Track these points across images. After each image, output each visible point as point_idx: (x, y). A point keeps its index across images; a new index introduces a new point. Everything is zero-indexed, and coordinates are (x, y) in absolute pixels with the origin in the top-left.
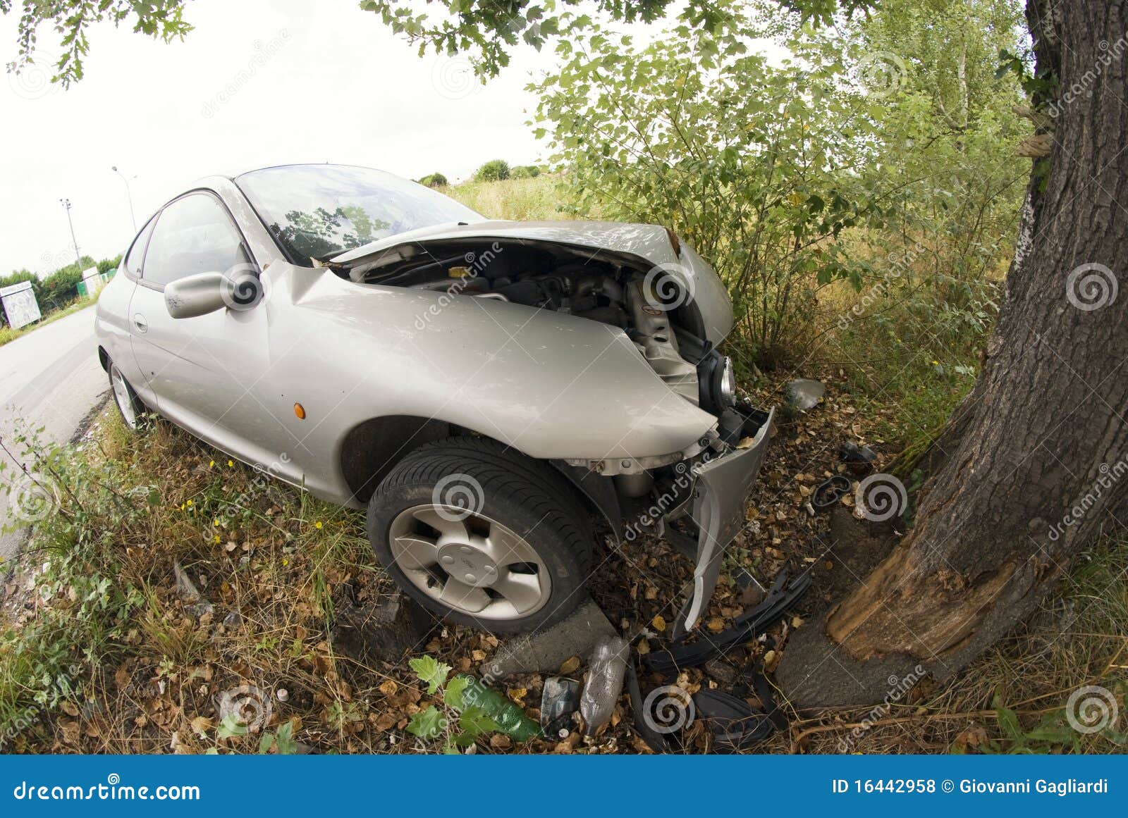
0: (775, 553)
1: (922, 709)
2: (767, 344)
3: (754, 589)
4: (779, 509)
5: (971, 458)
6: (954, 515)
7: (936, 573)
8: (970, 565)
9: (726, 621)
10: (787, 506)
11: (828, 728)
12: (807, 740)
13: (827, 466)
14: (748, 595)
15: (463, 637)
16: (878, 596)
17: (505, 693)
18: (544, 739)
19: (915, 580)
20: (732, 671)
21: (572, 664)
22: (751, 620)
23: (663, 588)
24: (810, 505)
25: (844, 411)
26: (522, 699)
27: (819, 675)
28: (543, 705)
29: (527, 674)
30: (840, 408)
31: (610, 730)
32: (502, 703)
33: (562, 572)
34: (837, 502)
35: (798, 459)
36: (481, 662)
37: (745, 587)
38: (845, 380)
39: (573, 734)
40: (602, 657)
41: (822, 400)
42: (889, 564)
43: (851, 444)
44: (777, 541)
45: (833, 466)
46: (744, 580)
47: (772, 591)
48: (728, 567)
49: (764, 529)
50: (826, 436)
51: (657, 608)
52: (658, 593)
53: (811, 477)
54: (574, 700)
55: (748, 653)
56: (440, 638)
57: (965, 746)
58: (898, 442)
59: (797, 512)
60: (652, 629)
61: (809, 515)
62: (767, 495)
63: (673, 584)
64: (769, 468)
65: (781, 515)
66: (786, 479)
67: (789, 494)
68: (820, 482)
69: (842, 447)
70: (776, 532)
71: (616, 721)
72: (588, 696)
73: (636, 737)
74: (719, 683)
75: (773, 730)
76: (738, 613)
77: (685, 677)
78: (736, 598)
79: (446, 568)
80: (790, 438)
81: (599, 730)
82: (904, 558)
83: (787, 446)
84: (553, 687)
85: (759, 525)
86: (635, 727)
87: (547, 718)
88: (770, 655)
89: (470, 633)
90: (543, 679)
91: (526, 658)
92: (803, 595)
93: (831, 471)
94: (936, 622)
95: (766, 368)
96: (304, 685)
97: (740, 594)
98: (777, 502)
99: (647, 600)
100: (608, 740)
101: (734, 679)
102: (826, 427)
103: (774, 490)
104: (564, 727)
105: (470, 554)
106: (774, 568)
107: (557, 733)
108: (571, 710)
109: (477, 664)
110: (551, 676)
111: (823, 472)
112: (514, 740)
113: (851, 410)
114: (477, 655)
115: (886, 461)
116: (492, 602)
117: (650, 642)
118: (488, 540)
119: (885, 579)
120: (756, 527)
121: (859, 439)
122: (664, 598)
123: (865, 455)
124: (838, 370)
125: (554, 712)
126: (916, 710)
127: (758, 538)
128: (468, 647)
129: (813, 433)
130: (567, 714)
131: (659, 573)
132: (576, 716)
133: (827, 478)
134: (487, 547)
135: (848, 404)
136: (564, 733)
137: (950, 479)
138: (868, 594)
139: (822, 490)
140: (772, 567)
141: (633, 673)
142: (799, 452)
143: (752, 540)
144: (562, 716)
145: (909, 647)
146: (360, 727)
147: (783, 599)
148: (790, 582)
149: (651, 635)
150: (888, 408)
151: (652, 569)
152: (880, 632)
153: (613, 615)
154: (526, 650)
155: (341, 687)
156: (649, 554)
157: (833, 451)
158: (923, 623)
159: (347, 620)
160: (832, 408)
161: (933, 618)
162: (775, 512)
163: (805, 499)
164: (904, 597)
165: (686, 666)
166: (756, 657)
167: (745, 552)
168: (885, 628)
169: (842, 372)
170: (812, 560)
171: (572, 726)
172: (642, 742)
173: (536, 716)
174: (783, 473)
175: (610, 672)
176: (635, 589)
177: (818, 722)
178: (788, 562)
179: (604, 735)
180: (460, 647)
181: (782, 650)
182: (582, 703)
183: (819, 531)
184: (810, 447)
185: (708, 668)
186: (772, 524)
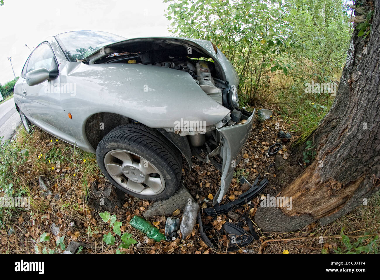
0: (254, 170)
1: (312, 234)
2: (252, 96)
3: (246, 184)
4: (256, 154)
5: (347, 128)
6: (339, 155)
7: (328, 181)
8: (345, 178)
9: (236, 196)
10: (259, 154)
11: (274, 240)
12: (267, 245)
13: (273, 139)
14: (245, 186)
15: (136, 202)
16: (299, 190)
17: (152, 223)
18: (166, 241)
19: (318, 184)
20: (238, 216)
21: (177, 212)
22: (245, 196)
23: (212, 183)
24: (267, 153)
25: (279, 121)
26: (158, 225)
27: (272, 220)
28: (166, 228)
29: (160, 216)
30: (278, 120)
31: (191, 237)
32: (151, 227)
33: (168, 177)
34: (277, 153)
35: (263, 137)
36: (143, 211)
37: (243, 183)
38: (280, 110)
39: (177, 239)
40: (188, 210)
41: (271, 117)
42: (304, 176)
43: (282, 132)
44: (255, 166)
45: (275, 139)
46: (243, 181)
47: (253, 185)
48: (237, 176)
49: (250, 161)
50: (273, 129)
51: (210, 191)
52: (210, 185)
53: (267, 143)
54: (178, 226)
55: (244, 209)
56: (128, 202)
57: (327, 249)
58: (299, 132)
59: (262, 155)
60: (208, 199)
61: (267, 157)
62: (252, 149)
63: (216, 182)
64: (252, 139)
65: (257, 157)
66: (259, 144)
67: (259, 149)
68: (271, 145)
69: (279, 133)
70: (255, 163)
71: (193, 234)
72: (183, 225)
73: (201, 241)
74: (233, 220)
75: (253, 240)
76: (240, 193)
77: (220, 218)
78: (240, 187)
79: (126, 175)
80: (260, 129)
81: (187, 237)
82: (312, 174)
83: (259, 132)
84: (170, 221)
85: (248, 160)
86: (201, 237)
87: (168, 233)
88: (252, 210)
89: (139, 200)
90: (166, 218)
91: (159, 210)
92: (265, 187)
93: (275, 141)
94: (324, 202)
95: (252, 104)
96: (80, 220)
97: (241, 186)
98: (255, 152)
99: (206, 188)
100: (190, 241)
101: (238, 219)
102: (273, 126)
103: (254, 148)
104: (174, 236)
105: (134, 170)
106: (254, 176)
107: (171, 238)
108: (177, 229)
109: (141, 212)
110: (169, 217)
111: (272, 142)
112: (155, 241)
113: (282, 120)
114: (142, 209)
115: (295, 138)
116: (145, 189)
117: (207, 204)
118: (140, 165)
119: (302, 183)
120: (247, 161)
121: (285, 131)
122: (212, 187)
123: (287, 136)
124: (277, 106)
125: (170, 231)
126: (309, 234)
127: (248, 165)
128: (138, 206)
129: (268, 128)
130: (175, 231)
131: (211, 177)
132: (179, 232)
133: (273, 144)
134: (139, 167)
135: (281, 118)
136: (174, 238)
137: (336, 138)
138: (294, 189)
139: (272, 148)
140: (253, 176)
141: (200, 216)
142: (263, 134)
143: (246, 165)
144: (173, 232)
145: (311, 212)
146: (100, 236)
147: (258, 188)
148: (260, 182)
149: (207, 201)
150: (295, 120)
151: (208, 176)
152: (299, 205)
153: (193, 193)
154: (159, 207)
155: (93, 221)
156: (207, 170)
157: (275, 134)
158: (319, 203)
159: (94, 196)
160: (275, 120)
161: (323, 201)
162: (254, 155)
163: (265, 151)
164: (311, 191)
165: (220, 213)
166: (247, 211)
167: (243, 170)
168: (302, 204)
169: (278, 108)
170: (268, 174)
171: (177, 236)
172: (203, 242)
173: (163, 232)
174: (257, 141)
175: (191, 216)
176: (201, 183)
177: (271, 237)
178: (259, 174)
179: (189, 239)
180: (135, 205)
181: (257, 208)
182: (181, 227)
183: (271, 163)
184: (267, 133)
185: (228, 214)
186: (253, 160)
